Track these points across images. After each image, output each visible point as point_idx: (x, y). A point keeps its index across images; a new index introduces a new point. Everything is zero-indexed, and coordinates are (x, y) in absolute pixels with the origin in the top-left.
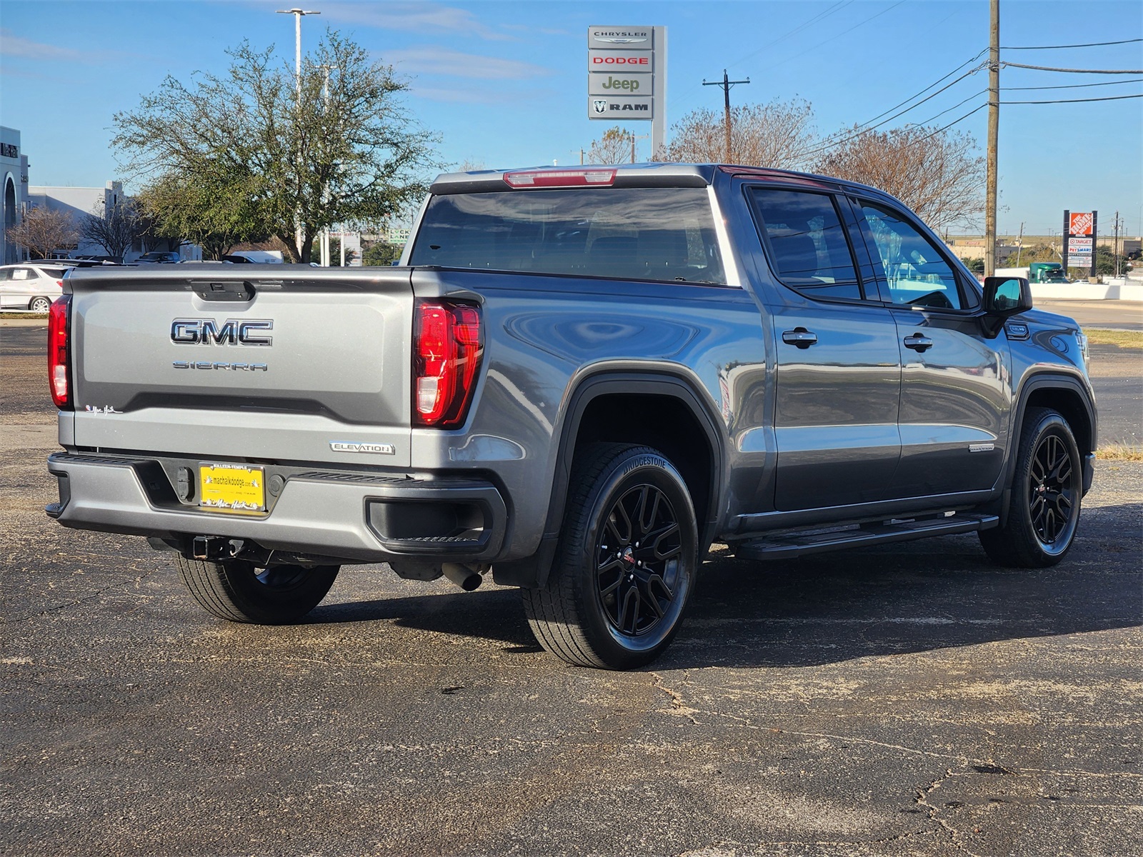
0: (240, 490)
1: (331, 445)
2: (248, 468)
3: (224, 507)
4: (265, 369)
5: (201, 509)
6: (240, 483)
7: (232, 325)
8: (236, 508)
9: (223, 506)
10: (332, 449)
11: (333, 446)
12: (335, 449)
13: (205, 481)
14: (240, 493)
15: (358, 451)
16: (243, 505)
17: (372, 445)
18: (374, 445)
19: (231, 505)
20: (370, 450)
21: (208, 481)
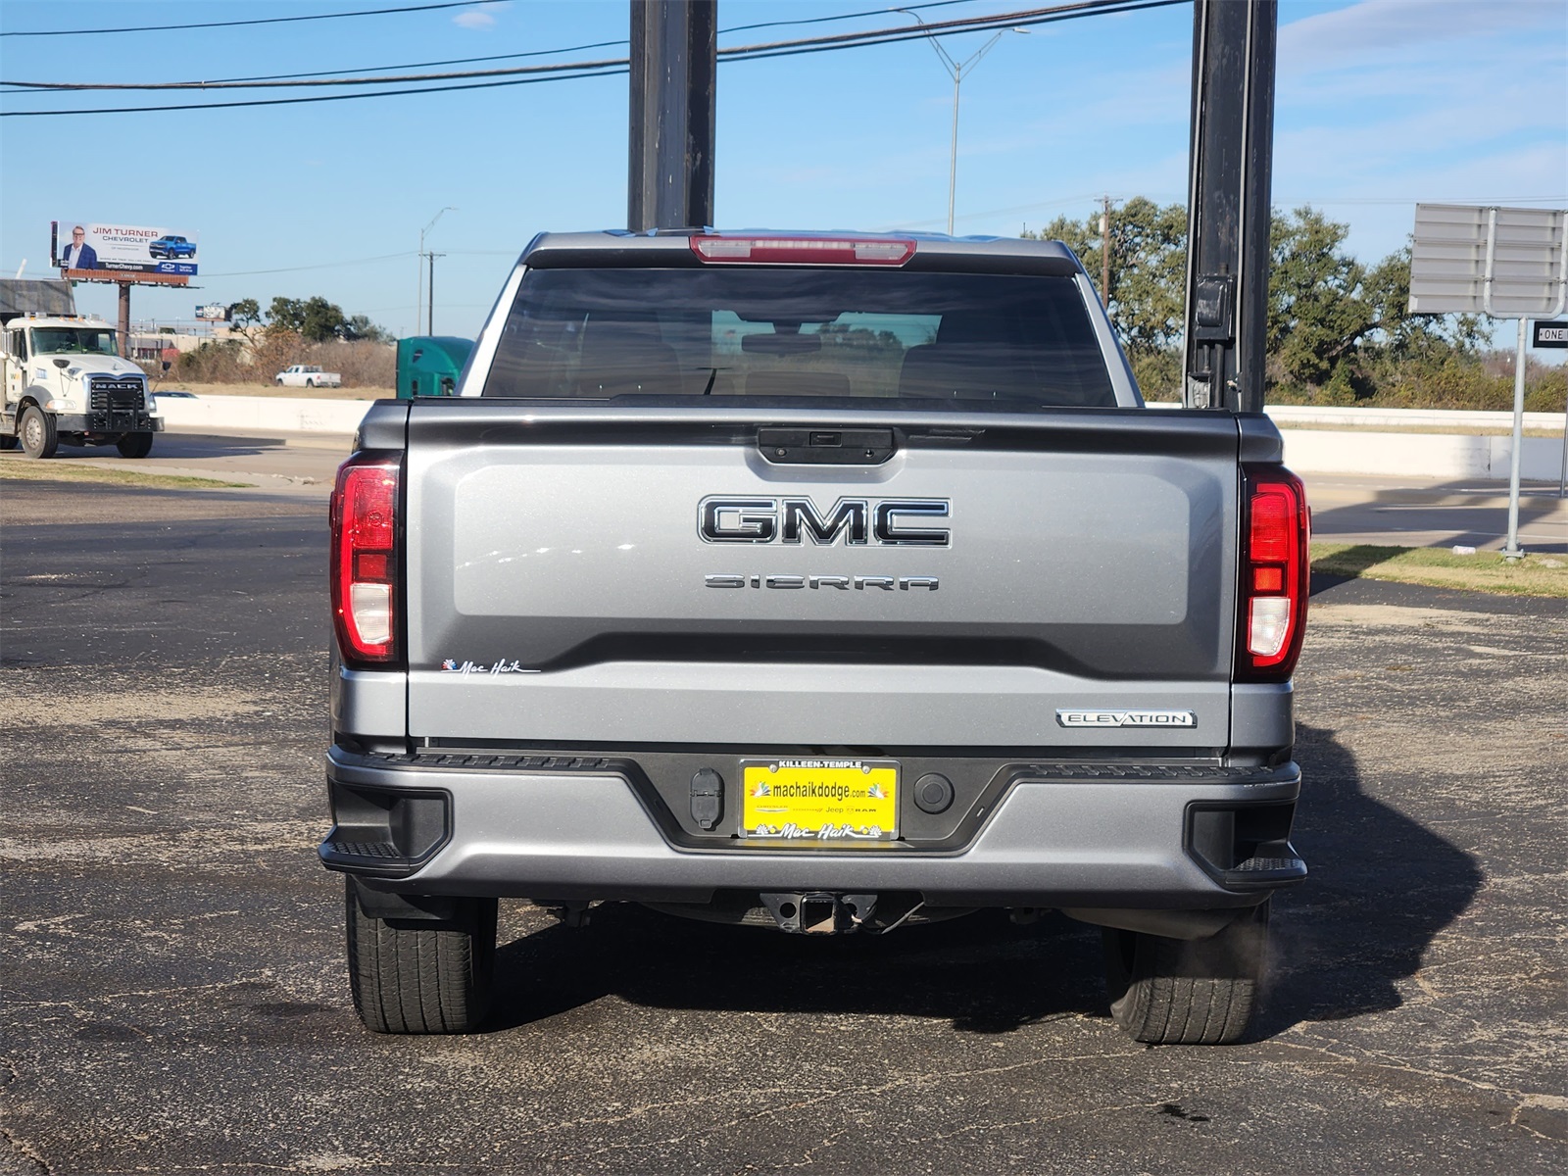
0: (840, 805)
1: (1059, 716)
2: (862, 765)
3: (801, 838)
4: (934, 586)
5: (739, 842)
6: (840, 792)
7: (858, 508)
8: (829, 838)
9: (796, 835)
10: (1061, 724)
11: (1065, 719)
12: (1067, 723)
13: (753, 793)
14: (841, 811)
15: (1119, 724)
16: (847, 831)
17: (1150, 714)
18: (1154, 714)
19: (817, 833)
20: (1146, 722)
21: (760, 792)
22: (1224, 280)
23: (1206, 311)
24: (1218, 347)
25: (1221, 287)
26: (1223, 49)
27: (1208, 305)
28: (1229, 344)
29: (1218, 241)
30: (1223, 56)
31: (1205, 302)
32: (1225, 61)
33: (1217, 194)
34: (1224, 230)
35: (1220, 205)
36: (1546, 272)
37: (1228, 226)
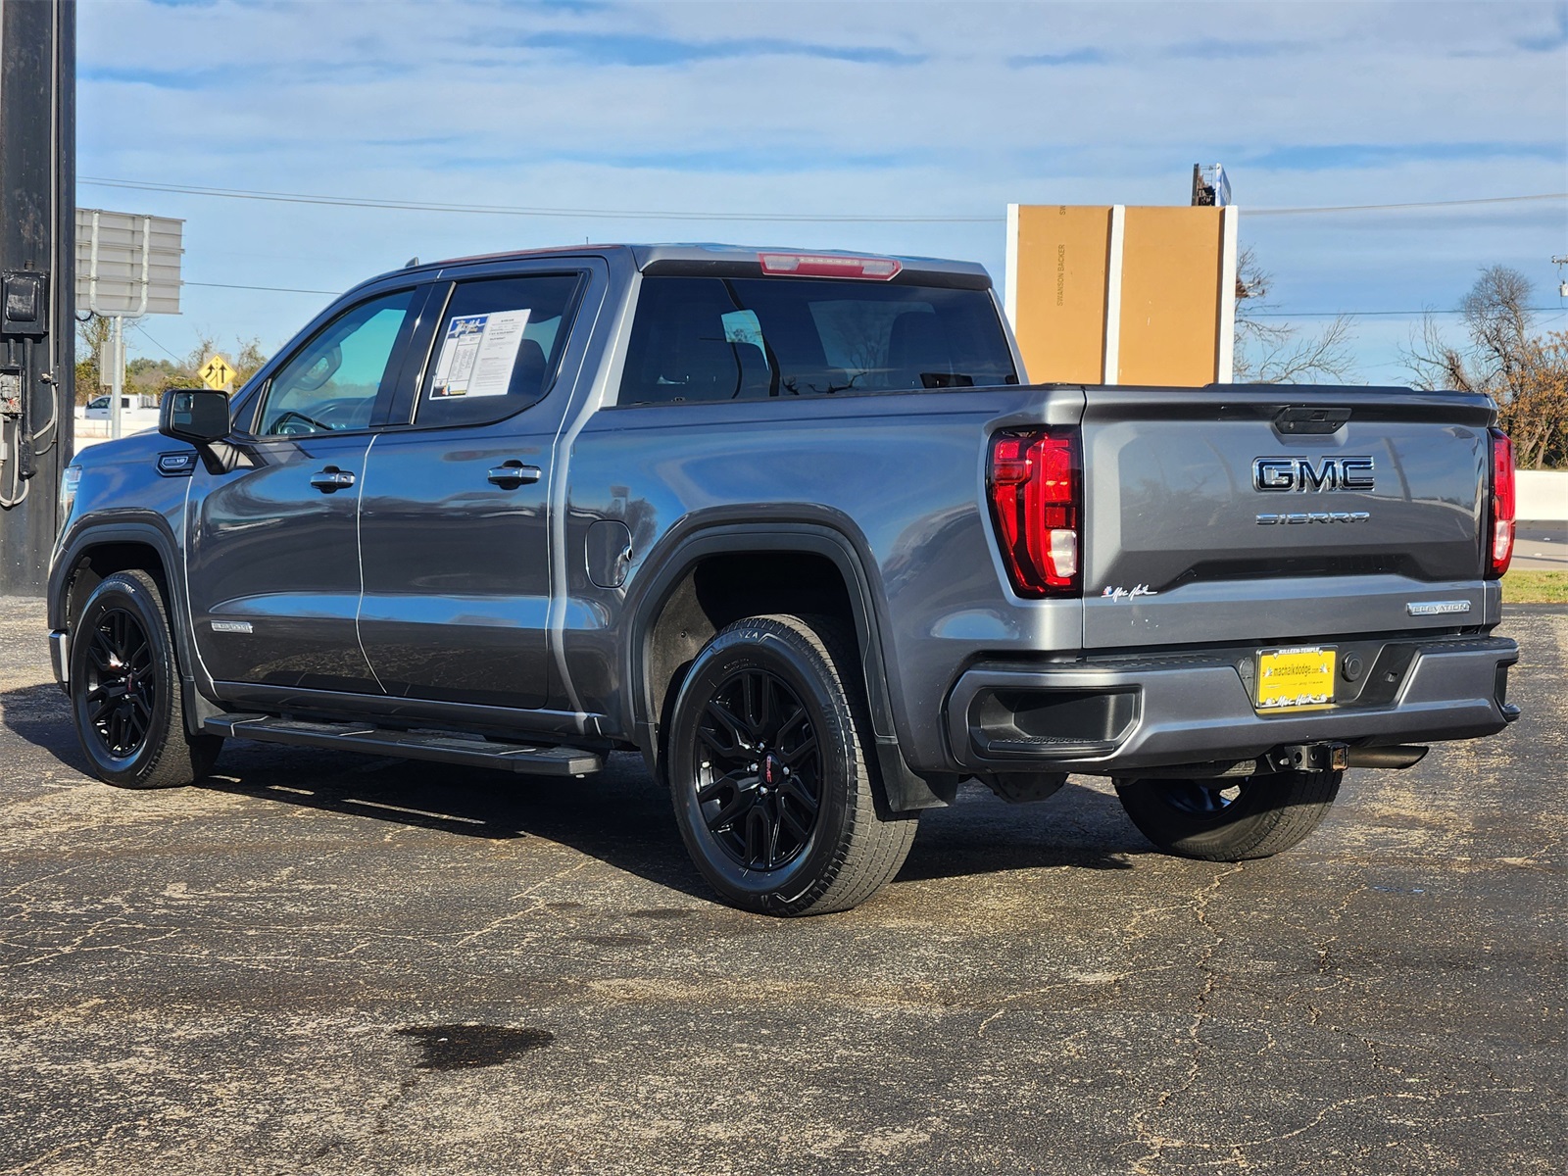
7: (1332, 465)
13: (1265, 674)
22: (37, 276)
23: (19, 306)
24: (28, 340)
25: (35, 283)
26: (20, 51)
27: (20, 300)
28: (39, 338)
29: (21, 238)
30: (20, 58)
31: (16, 297)
32: (22, 64)
33: (17, 192)
34: (27, 227)
35: (23, 203)
36: (127, 271)
37: (32, 224)
